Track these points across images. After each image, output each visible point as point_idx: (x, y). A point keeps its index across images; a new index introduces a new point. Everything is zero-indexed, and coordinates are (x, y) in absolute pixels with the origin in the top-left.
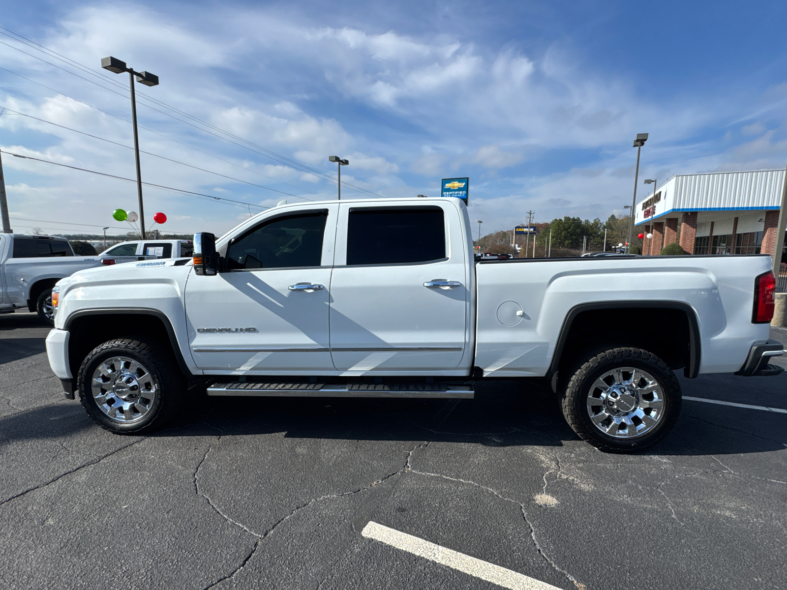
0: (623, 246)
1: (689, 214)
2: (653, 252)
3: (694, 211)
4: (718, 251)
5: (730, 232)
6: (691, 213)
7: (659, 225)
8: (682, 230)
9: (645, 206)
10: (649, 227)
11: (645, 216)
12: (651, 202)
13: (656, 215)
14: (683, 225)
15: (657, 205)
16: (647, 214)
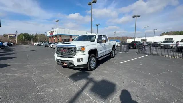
6: (61, 35)
8: (59, 38)
9: (50, 33)
10: (50, 37)
11: (50, 35)
12: (51, 32)
13: (53, 35)
14: (60, 37)
15: (53, 33)
16: (51, 34)
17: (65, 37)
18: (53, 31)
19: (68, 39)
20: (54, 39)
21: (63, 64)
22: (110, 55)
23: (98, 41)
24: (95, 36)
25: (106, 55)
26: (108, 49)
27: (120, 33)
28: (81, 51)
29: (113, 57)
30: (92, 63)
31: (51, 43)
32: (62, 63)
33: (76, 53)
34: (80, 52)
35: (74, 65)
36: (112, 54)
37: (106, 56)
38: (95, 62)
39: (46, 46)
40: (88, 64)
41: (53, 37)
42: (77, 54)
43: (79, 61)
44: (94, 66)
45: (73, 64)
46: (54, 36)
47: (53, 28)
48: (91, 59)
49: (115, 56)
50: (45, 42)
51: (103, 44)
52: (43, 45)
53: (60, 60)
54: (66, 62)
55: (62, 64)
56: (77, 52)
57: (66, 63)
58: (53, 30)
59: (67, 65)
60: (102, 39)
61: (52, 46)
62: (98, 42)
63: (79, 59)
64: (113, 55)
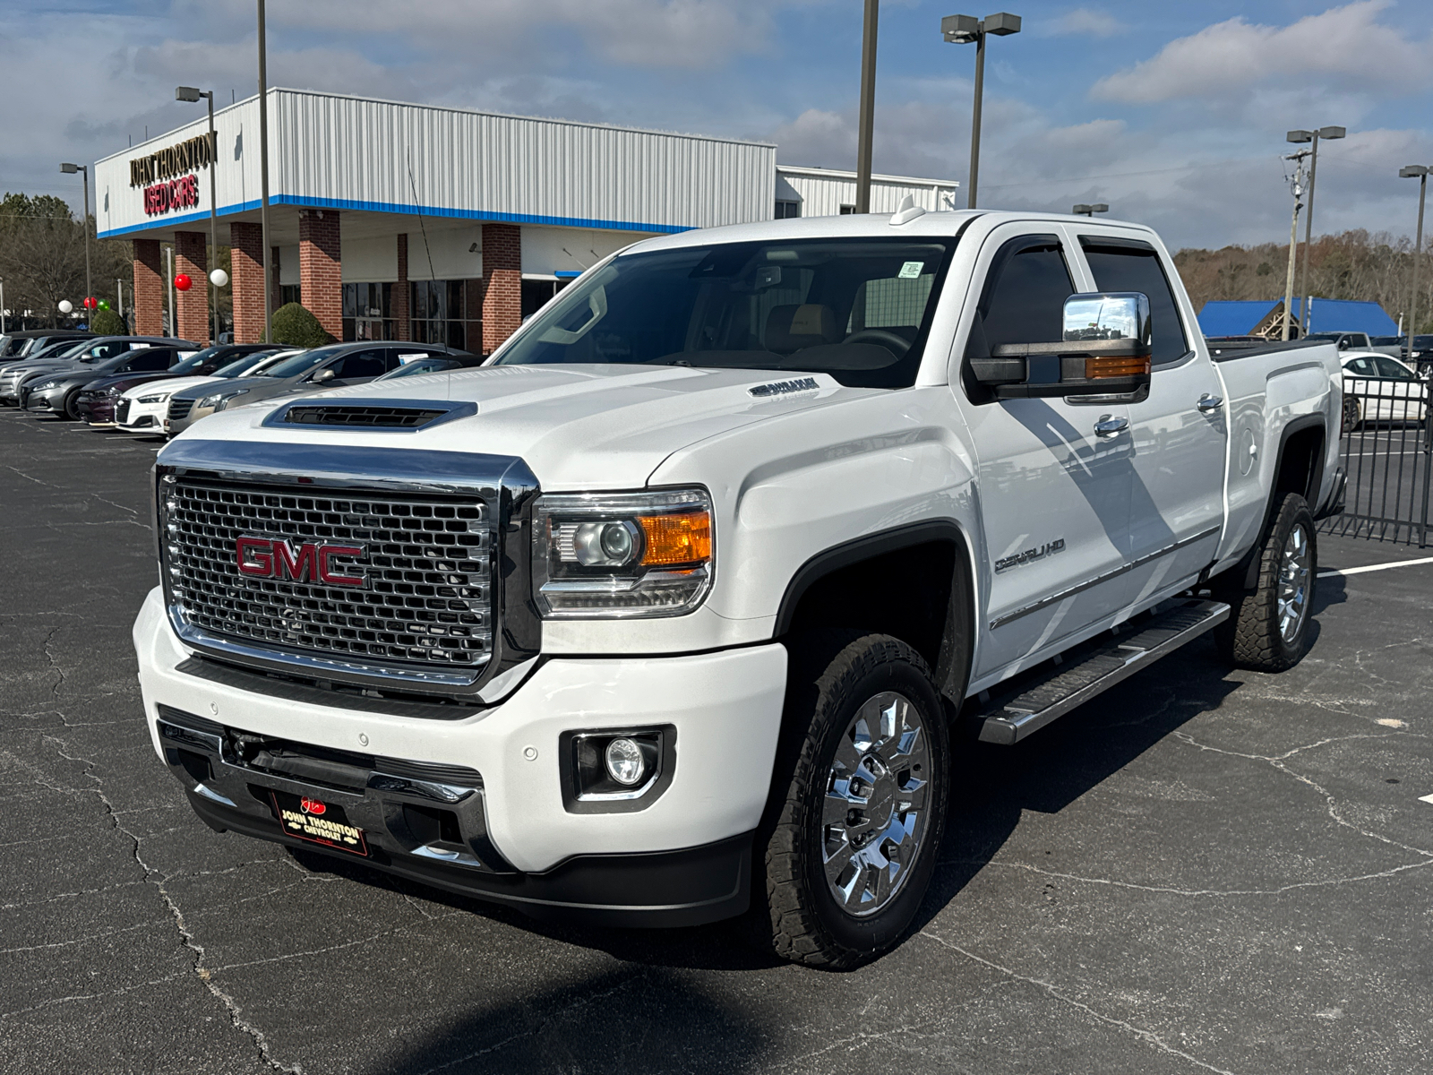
0: (73, 311)
1: (321, 216)
2: (188, 333)
3: (334, 206)
4: (361, 332)
5: (392, 276)
6: (325, 212)
7: (194, 241)
8: (307, 264)
9: (140, 172)
10: (146, 246)
11: (150, 207)
12: (171, 160)
13: (204, 205)
14: (306, 248)
15: (202, 174)
16: (158, 200)
17: (403, 241)
18: (203, 151)
19: (455, 286)
20: (217, 276)
21: (294, 819)
22: (1226, 630)
23: (984, 368)
24: (938, 254)
25: (1140, 624)
26: (1181, 520)
27: (1409, 173)
28: (631, 570)
29: (1279, 660)
30: (855, 816)
31: (158, 362)
32: (260, 792)
33: (535, 612)
34: (623, 600)
35: (484, 847)
36: (1254, 607)
37: (1138, 655)
38: (918, 783)
39: (69, 409)
40: (784, 838)
41: (192, 241)
42: (553, 636)
43: (600, 778)
44: (897, 876)
45: (467, 830)
46: (213, 234)
47: (189, 95)
48: (841, 727)
49: (1309, 635)
50: (63, 335)
51: (1081, 417)
52: (26, 392)
53: (229, 733)
54: (338, 796)
55: (262, 810)
56: (548, 588)
57: (335, 814)
58: (200, 130)
59: (352, 835)
60: (1076, 317)
61: (161, 411)
62: (979, 391)
63: (602, 740)
64: (1274, 620)
